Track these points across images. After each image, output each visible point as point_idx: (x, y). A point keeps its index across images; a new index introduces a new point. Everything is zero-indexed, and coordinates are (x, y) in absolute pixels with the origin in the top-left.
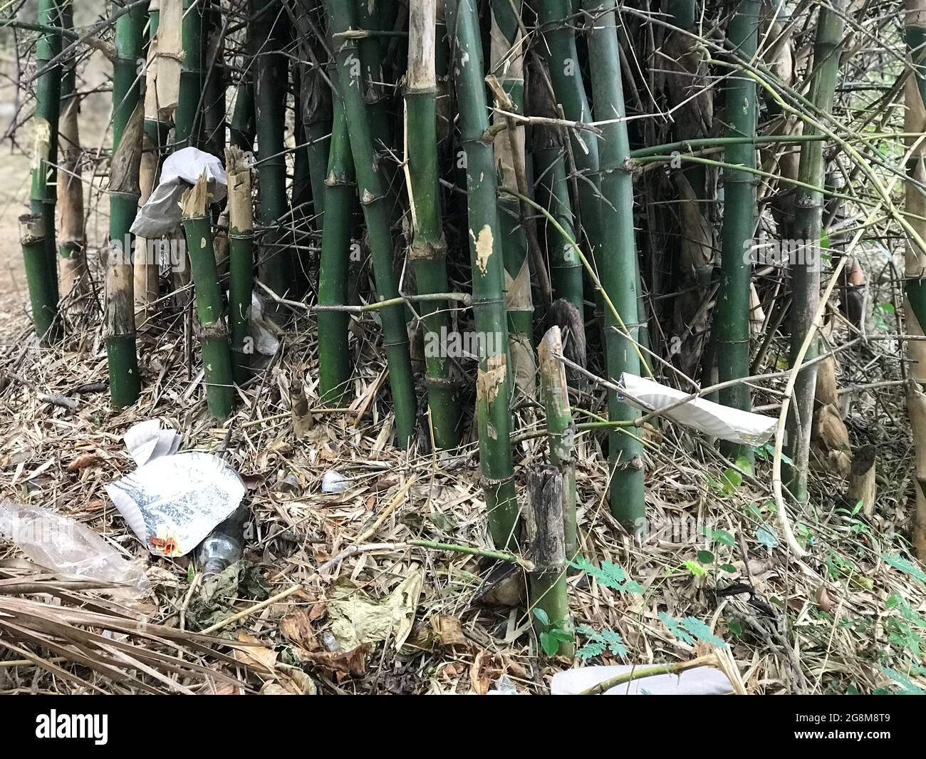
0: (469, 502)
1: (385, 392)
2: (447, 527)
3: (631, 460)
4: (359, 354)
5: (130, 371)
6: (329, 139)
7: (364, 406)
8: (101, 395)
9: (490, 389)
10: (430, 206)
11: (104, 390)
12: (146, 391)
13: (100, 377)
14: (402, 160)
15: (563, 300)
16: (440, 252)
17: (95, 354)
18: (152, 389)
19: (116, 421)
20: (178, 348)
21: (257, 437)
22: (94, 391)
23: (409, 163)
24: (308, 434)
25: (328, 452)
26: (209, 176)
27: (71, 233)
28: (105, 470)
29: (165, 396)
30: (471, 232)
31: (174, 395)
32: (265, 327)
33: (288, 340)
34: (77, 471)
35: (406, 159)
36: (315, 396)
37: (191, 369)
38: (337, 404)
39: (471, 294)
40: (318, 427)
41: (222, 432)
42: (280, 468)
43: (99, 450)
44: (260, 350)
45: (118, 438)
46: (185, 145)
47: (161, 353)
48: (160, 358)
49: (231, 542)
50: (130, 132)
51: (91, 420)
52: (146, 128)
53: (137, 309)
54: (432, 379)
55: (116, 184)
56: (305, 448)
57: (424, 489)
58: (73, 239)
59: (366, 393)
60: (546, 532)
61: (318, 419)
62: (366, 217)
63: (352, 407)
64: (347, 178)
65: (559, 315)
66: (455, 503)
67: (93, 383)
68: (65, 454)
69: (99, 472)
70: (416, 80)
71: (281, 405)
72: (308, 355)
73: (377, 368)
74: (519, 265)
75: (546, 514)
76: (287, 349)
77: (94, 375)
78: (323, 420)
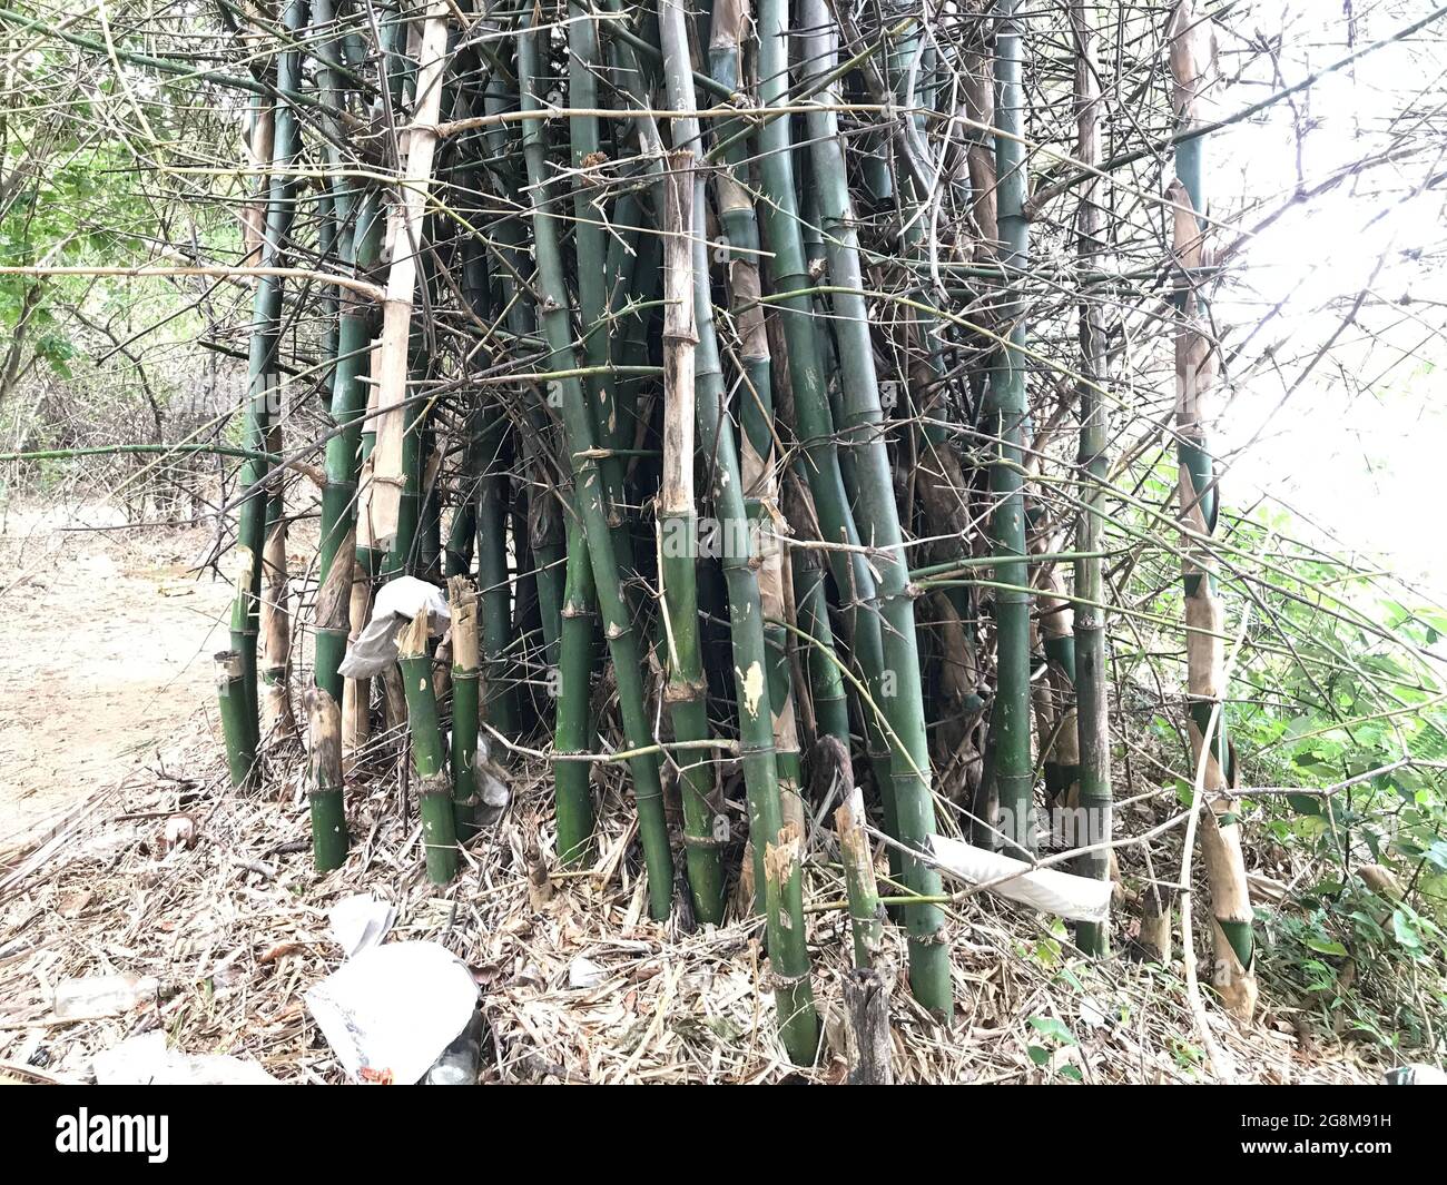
0: (750, 996)
1: (634, 849)
2: (730, 1035)
3: (935, 933)
4: (600, 804)
5: (337, 829)
6: (565, 563)
7: (611, 867)
8: (303, 854)
9: (783, 869)
10: (690, 640)
11: (307, 849)
12: (356, 850)
13: (302, 834)
14: (657, 591)
15: (830, 737)
16: (700, 692)
17: (296, 806)
18: (361, 848)
19: (321, 890)
20: (391, 796)
21: (489, 911)
22: (294, 851)
23: (666, 594)
24: (548, 905)
25: (573, 931)
26: (430, 608)
27: (275, 660)
28: (306, 958)
29: (377, 858)
30: (737, 669)
31: (387, 857)
32: (491, 773)
33: (518, 786)
34: (274, 962)
35: (662, 590)
36: (552, 855)
37: (406, 823)
38: (579, 864)
39: (738, 739)
40: (558, 896)
41: (446, 905)
42: (518, 955)
43: (299, 933)
44: (486, 800)
45: (321, 913)
46: (402, 574)
47: (372, 802)
48: (371, 807)
49: (464, 1068)
50: (340, 562)
51: (291, 889)
52: (357, 556)
53: (345, 753)
54: (694, 838)
55: (323, 619)
56: (544, 924)
57: (694, 979)
58: (277, 665)
59: (612, 851)
60: (872, 1061)
61: (558, 886)
62: (613, 652)
63: (597, 869)
64: (587, 608)
65: (826, 753)
66: (733, 998)
67: (295, 841)
68: (259, 937)
69: (299, 961)
70: (674, 502)
71: (514, 869)
72: (542, 805)
73: (622, 819)
74: (783, 702)
75: (872, 1037)
76: (517, 797)
77: (295, 832)
78: (564, 887)
